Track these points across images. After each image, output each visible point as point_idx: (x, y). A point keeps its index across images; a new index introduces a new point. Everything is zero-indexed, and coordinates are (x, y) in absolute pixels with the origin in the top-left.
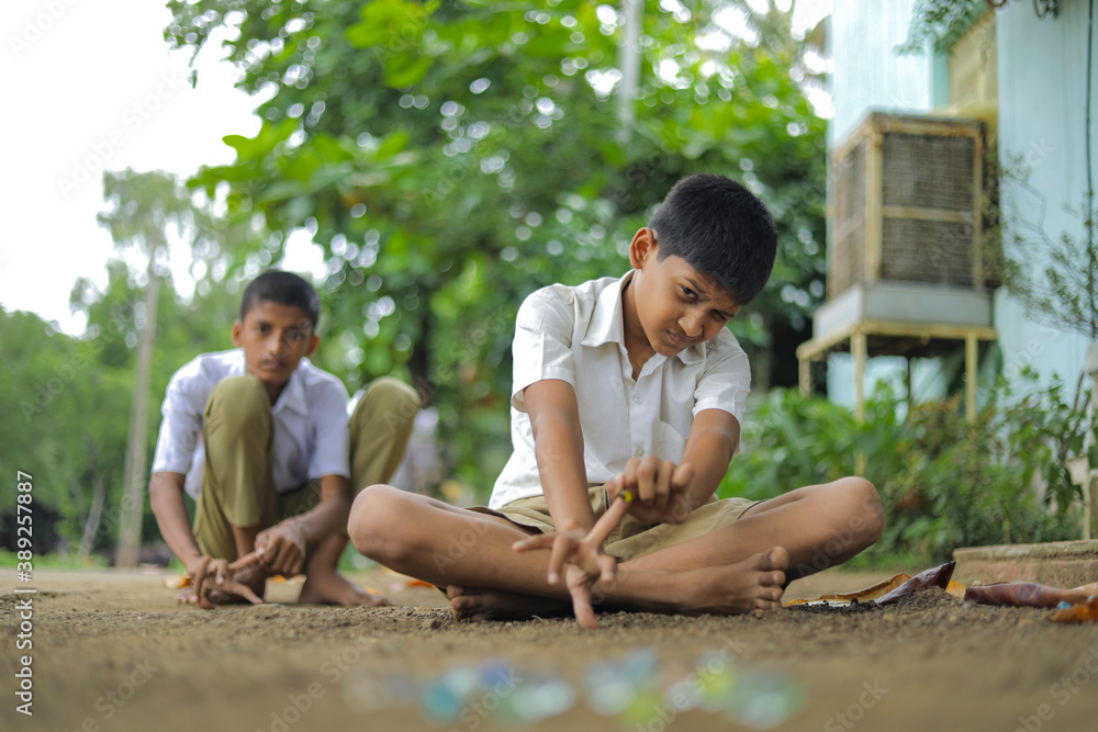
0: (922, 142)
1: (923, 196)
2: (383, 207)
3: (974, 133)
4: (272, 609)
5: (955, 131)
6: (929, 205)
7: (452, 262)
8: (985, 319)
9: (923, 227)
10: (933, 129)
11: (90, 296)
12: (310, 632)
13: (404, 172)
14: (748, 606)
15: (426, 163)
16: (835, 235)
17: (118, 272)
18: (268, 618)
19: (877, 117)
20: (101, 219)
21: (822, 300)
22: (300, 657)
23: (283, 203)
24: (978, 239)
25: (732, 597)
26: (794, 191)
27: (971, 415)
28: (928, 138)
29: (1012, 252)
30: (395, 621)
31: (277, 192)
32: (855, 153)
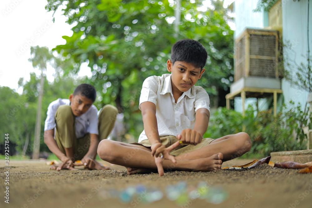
0: (261, 37)
1: (261, 52)
2: (108, 56)
3: (276, 34)
4: (77, 171)
5: (270, 33)
6: (263, 55)
7: (127, 72)
8: (279, 87)
9: (261, 61)
10: (264, 33)
11: (24, 82)
12: (88, 177)
13: (113, 46)
14: (212, 169)
15: (120, 44)
16: (237, 63)
17: (33, 76)
18: (76, 173)
19: (248, 30)
20: (30, 60)
21: (233, 82)
22: (85, 184)
23: (79, 55)
24: (277, 64)
25: (207, 167)
26: (225, 51)
27: (275, 115)
28: (263, 36)
29: (287, 68)
30: (112, 174)
31: (77, 52)
32: (242, 41)
